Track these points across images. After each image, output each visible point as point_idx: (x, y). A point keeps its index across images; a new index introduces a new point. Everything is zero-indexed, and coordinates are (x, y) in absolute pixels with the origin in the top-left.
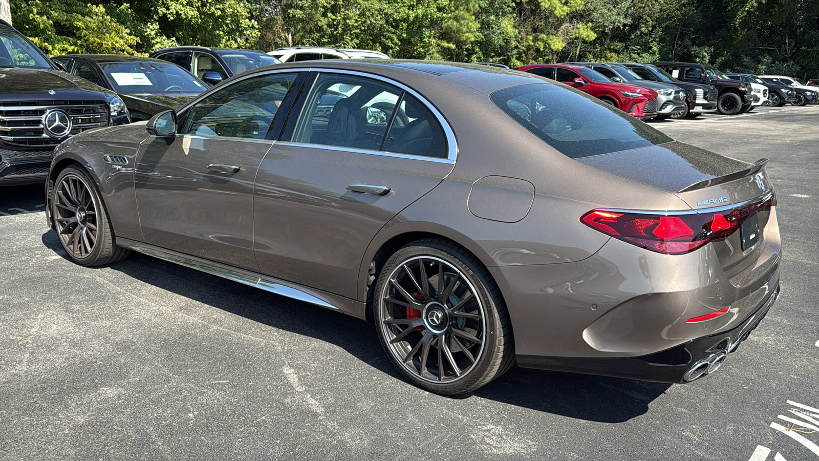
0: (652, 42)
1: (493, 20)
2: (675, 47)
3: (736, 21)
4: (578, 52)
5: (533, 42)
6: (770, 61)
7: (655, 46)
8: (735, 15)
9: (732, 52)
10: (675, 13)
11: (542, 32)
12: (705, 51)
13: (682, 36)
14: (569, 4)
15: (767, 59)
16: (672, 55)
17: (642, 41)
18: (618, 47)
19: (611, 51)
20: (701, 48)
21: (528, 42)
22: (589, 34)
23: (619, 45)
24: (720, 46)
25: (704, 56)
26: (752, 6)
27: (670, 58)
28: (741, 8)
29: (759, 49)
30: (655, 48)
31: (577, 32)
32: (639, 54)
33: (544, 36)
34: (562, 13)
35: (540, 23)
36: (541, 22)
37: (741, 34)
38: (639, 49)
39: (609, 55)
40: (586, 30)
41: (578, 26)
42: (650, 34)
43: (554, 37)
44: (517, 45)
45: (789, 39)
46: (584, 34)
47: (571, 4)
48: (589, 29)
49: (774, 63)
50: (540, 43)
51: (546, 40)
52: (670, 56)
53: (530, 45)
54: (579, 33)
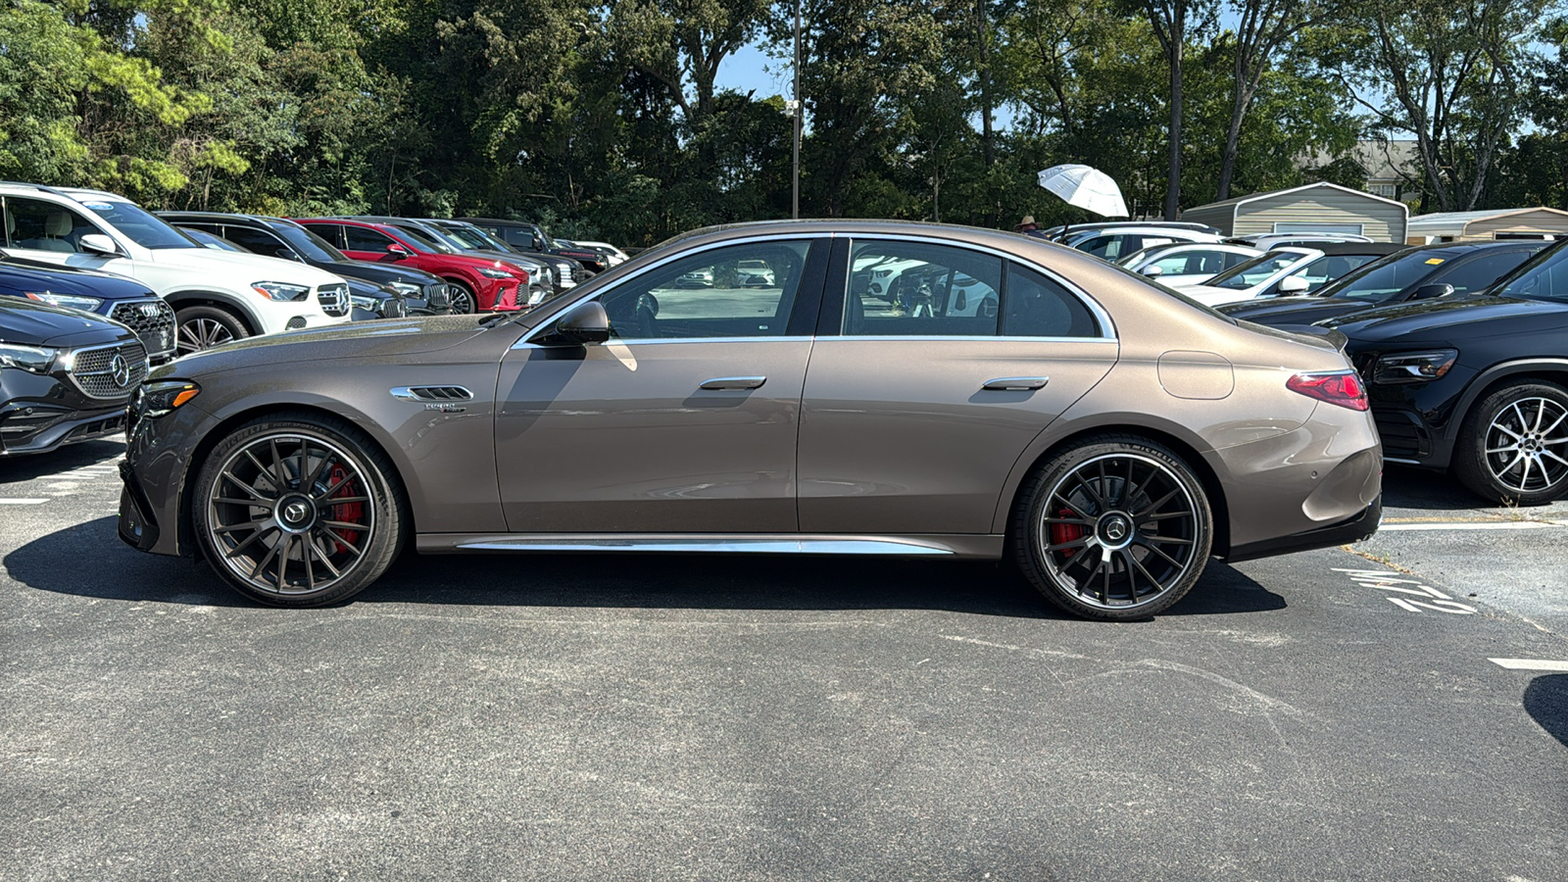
0: (349, 179)
1: (33, 127)
2: (391, 190)
3: (490, 148)
4: (207, 195)
5: (119, 172)
6: (554, 218)
7: (356, 187)
8: (488, 138)
9: (490, 202)
10: (383, 130)
11: (134, 152)
12: (446, 199)
13: (400, 171)
14: (183, 102)
15: (549, 215)
16: (387, 204)
17: (329, 178)
18: (281, 187)
19: (272, 194)
20: (436, 192)
21: (107, 172)
22: (234, 160)
23: (283, 184)
24: (469, 189)
25: (444, 208)
26: (512, 124)
27: (383, 210)
28: (496, 127)
29: (531, 198)
30: (356, 192)
31: (209, 156)
32: (325, 201)
33: (141, 160)
34: (176, 118)
35: (127, 136)
36: (130, 132)
37: (501, 171)
38: (326, 193)
39: (269, 202)
40: (225, 152)
41: (207, 144)
42: (343, 164)
43: (162, 164)
44: (87, 178)
45: (573, 182)
46: (225, 161)
47: (187, 100)
48: (231, 152)
49: (559, 221)
50: (134, 175)
51: (147, 170)
52: (384, 206)
53: (112, 178)
54: (213, 158)
